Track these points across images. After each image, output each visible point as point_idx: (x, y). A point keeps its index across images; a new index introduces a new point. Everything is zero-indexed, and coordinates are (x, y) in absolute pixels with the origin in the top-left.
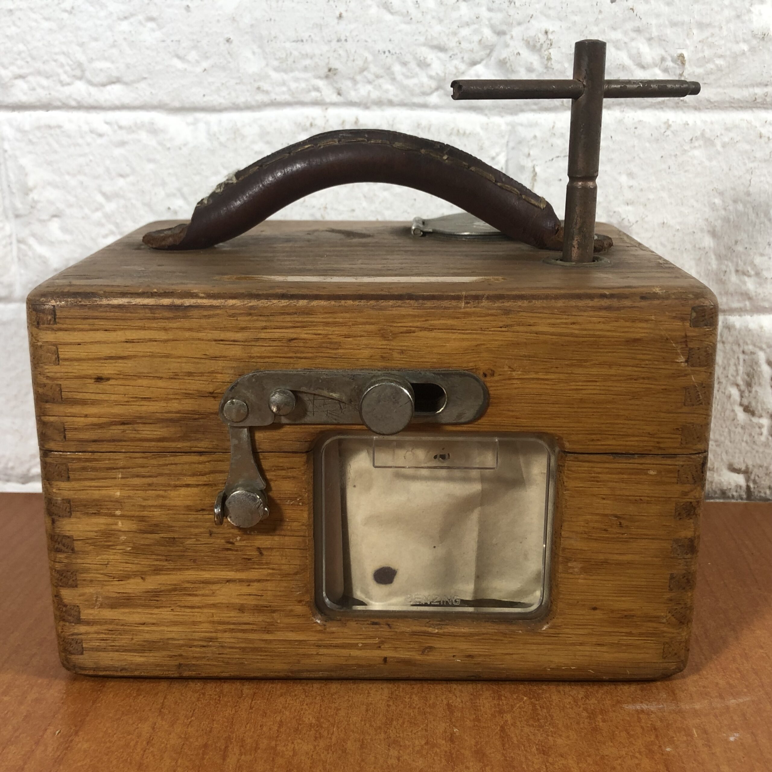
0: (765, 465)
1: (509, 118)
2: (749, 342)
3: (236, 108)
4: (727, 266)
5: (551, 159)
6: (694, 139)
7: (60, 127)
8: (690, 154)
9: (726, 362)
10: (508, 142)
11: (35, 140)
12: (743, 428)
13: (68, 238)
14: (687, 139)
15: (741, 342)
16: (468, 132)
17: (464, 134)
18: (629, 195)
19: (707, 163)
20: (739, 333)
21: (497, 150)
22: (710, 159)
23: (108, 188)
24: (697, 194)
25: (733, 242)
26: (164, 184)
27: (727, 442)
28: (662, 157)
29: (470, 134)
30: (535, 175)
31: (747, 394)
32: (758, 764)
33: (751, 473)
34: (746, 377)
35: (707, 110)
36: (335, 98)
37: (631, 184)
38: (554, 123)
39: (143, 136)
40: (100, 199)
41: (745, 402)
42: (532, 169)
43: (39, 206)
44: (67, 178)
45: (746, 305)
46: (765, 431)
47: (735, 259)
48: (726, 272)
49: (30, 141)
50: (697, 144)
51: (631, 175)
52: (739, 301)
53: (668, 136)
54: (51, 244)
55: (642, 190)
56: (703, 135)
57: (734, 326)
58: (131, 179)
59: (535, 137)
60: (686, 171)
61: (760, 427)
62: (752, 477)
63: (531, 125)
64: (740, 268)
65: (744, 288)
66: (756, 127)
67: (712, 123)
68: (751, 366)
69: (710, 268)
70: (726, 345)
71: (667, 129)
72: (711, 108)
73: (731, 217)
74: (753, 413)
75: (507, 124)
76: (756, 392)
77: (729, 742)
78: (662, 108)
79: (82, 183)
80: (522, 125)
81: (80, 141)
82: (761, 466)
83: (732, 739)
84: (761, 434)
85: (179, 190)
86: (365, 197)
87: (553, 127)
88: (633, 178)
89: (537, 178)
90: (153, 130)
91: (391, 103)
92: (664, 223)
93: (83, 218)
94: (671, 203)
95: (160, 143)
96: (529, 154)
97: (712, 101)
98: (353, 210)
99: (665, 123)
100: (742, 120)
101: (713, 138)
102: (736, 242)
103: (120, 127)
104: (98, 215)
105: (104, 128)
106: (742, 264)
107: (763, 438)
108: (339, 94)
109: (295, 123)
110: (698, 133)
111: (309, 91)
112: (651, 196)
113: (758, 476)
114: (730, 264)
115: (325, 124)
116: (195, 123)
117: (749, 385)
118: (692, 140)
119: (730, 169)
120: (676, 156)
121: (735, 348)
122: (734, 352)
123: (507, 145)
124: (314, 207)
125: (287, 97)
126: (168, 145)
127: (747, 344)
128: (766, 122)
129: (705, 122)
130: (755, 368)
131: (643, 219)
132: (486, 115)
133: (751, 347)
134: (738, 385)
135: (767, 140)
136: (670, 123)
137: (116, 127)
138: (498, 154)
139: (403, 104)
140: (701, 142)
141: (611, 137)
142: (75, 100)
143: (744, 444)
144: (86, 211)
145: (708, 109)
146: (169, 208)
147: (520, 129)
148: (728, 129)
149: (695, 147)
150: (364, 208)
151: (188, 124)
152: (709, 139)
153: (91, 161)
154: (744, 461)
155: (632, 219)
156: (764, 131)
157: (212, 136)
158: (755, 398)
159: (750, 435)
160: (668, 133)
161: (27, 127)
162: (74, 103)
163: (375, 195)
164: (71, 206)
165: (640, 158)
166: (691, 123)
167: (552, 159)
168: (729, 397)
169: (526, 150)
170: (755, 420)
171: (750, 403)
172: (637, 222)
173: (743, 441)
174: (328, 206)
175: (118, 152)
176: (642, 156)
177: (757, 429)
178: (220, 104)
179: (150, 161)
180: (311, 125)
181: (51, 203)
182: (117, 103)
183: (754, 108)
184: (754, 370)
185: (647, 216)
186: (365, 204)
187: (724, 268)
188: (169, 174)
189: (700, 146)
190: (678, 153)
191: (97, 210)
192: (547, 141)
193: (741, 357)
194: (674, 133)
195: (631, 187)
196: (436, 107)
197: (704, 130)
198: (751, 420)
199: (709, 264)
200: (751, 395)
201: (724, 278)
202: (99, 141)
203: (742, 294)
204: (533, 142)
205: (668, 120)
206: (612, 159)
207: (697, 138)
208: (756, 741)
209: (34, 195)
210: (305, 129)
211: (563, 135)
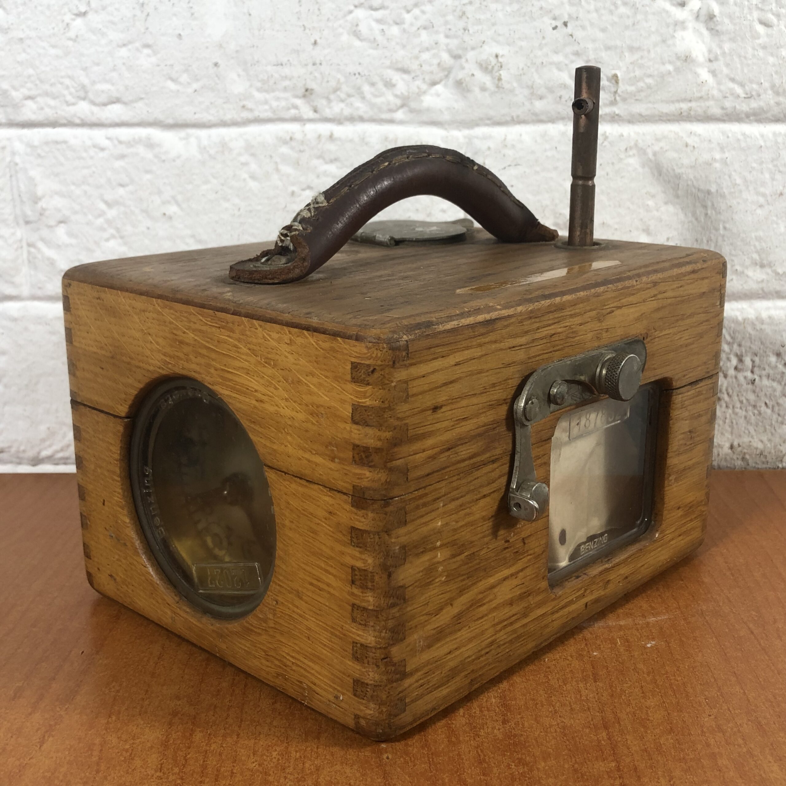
1: (466, 132)
3: (224, 124)
5: (503, 167)
6: (628, 149)
7: (65, 142)
8: (625, 162)
11: (43, 154)
13: (73, 241)
14: (623, 149)
23: (109, 197)
24: (632, 197)
26: (160, 192)
28: (601, 165)
32: (668, 662)
36: (311, 115)
38: (506, 136)
39: (141, 150)
40: (103, 206)
43: (47, 213)
44: (73, 187)
49: (39, 156)
50: (631, 153)
53: (605, 146)
54: (59, 247)
56: (636, 145)
58: (130, 188)
59: (489, 148)
60: (622, 177)
63: (486, 138)
66: (682, 137)
67: (644, 134)
71: (605, 140)
72: (643, 122)
75: (465, 137)
77: (645, 648)
79: (85, 192)
80: (477, 137)
81: (84, 155)
83: (649, 645)
85: (173, 197)
87: (505, 139)
90: (150, 145)
91: (362, 119)
92: (604, 223)
93: (87, 224)
94: (610, 206)
95: (156, 156)
97: (643, 114)
99: (603, 135)
100: (671, 131)
101: (645, 148)
103: (120, 142)
104: (101, 221)
105: (106, 143)
108: (315, 111)
109: (277, 137)
110: (632, 144)
111: (289, 109)
115: (303, 138)
116: (187, 138)
118: (626, 149)
119: (661, 175)
120: (613, 164)
125: (269, 114)
126: (163, 157)
128: (691, 133)
129: (638, 134)
132: (446, 129)
135: (692, 148)
136: (607, 134)
137: (116, 142)
139: (373, 120)
140: (634, 151)
141: (556, 148)
142: (79, 118)
144: (90, 217)
145: (640, 122)
146: (164, 214)
148: (658, 140)
149: (630, 156)
151: (181, 139)
152: (642, 149)
153: (94, 172)
156: (690, 141)
157: (203, 149)
160: (606, 143)
161: (36, 143)
162: (78, 121)
164: (76, 213)
166: (625, 134)
167: (505, 168)
169: (482, 160)
175: (118, 164)
178: (210, 121)
179: (147, 172)
180: (291, 139)
181: (59, 210)
182: (117, 120)
183: (681, 120)
188: (165, 183)
189: (634, 155)
190: (615, 161)
191: (100, 216)
192: (500, 152)
194: (612, 144)
196: (401, 122)
197: (637, 141)
202: (101, 154)
204: (488, 152)
205: (605, 132)
207: (631, 148)
208: (669, 647)
209: (42, 204)
210: (285, 142)
211: (513, 146)
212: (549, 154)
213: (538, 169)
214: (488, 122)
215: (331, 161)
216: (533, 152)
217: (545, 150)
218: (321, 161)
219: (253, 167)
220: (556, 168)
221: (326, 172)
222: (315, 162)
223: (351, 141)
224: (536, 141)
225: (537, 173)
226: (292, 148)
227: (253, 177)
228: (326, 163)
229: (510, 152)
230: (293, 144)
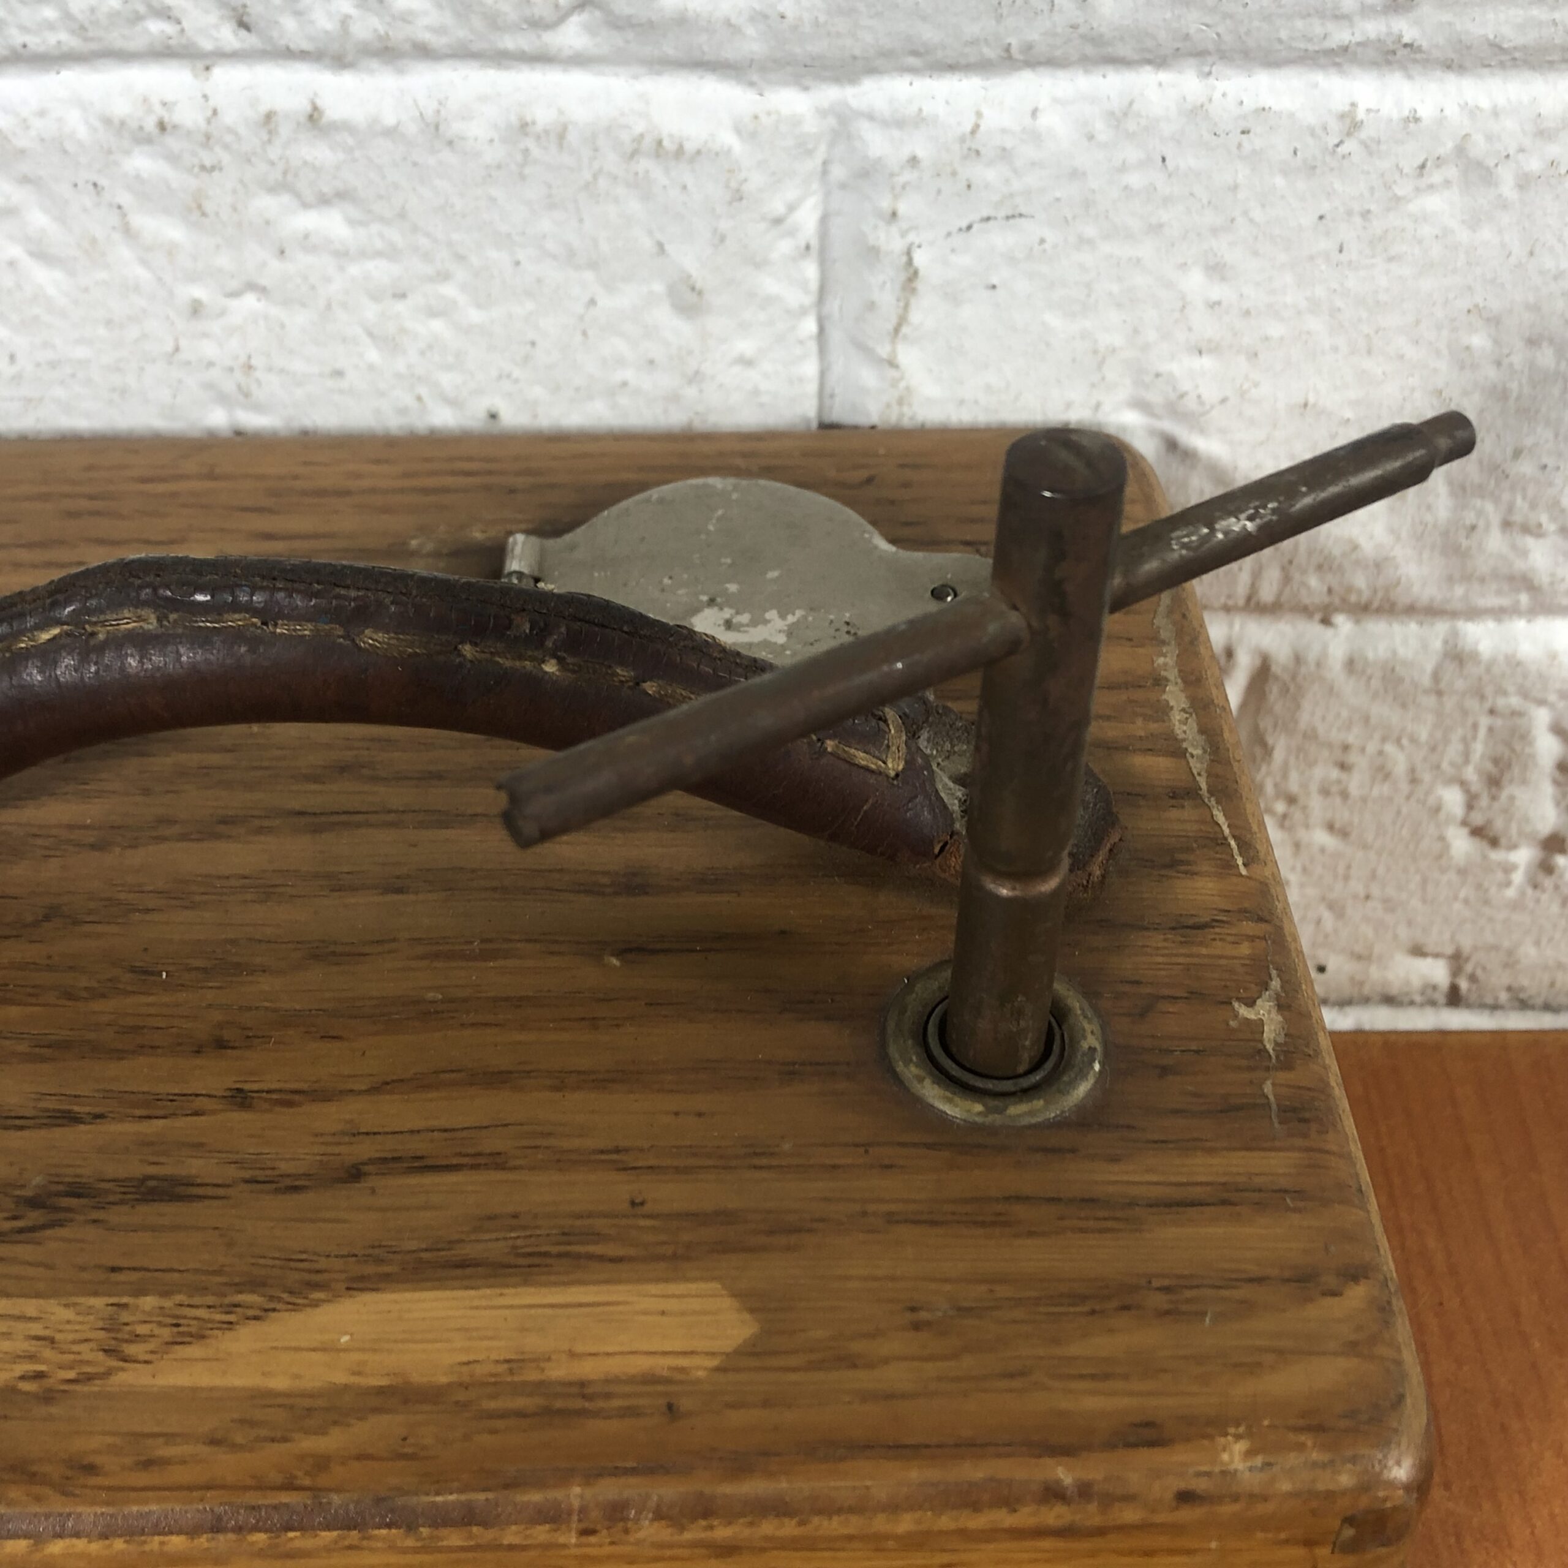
0: (1506, 944)
1: (830, 94)
2: (1511, 689)
4: (1480, 513)
5: (964, 225)
6: (1430, 164)
8: (1412, 207)
9: (1439, 735)
10: (825, 163)
12: (1462, 872)
14: (1409, 165)
15: (1489, 690)
16: (690, 147)
17: (680, 152)
18: (1206, 327)
19: (1463, 235)
20: (1488, 670)
21: (791, 193)
22: (1474, 222)
24: (1418, 322)
25: (1509, 451)
27: (1415, 903)
28: (1321, 218)
29: (699, 152)
30: (911, 277)
31: (1484, 801)
33: (1468, 959)
34: (1489, 766)
35: (1486, 71)
36: (228, 36)
37: (1215, 296)
38: (979, 114)
41: (1478, 819)
42: (904, 259)
45: (1518, 602)
46: (1518, 877)
47: (1506, 496)
48: (1473, 528)
50: (1436, 177)
51: (1217, 270)
52: (1499, 593)
53: (1347, 156)
55: (1247, 313)
57: (1474, 656)
59: (914, 161)
60: (1391, 259)
61: (1508, 869)
62: (1469, 968)
64: (1517, 518)
65: (1520, 565)
67: (1496, 113)
68: (1508, 745)
69: (1429, 518)
70: (1445, 699)
71: (1349, 134)
72: (1502, 65)
73: (1514, 386)
74: (1494, 842)
75: (822, 113)
76: (1512, 798)
78: (1337, 65)
80: (871, 117)
82: (1495, 948)
84: (1508, 884)
86: (370, 334)
87: (974, 131)
88: (1223, 279)
89: (919, 285)
91: (424, 52)
92: (1306, 405)
94: (1335, 349)
96: (894, 214)
97: (1505, 46)
98: (339, 374)
99: (1342, 116)
101: (1491, 163)
102: (1517, 453)
106: (1526, 506)
107: (1511, 893)
108: (243, 25)
109: (107, 121)
110: (1448, 146)
111: (138, 18)
112: (1276, 330)
113: (1484, 969)
114: (1489, 507)
115: (209, 121)
117: (1494, 782)
118: (1423, 166)
119: (1531, 254)
121: (1472, 704)
122: (1465, 713)
123: (825, 172)
124: (211, 364)
125: (64, 38)
127: (1505, 693)
129: (1473, 112)
130: (1518, 748)
131: (1243, 394)
132: (752, 84)
133: (1515, 701)
134: (1463, 784)
136: (1361, 115)
138: (792, 208)
139: (463, 54)
140: (1452, 172)
141: (1164, 159)
143: (1457, 906)
147: (865, 129)
148: (1543, 134)
149: (1431, 187)
150: (371, 367)
152: (1480, 164)
154: (1452, 938)
155: (1210, 393)
158: (1505, 811)
159: (1479, 886)
160: (1350, 146)
163: (403, 330)
165: (1251, 221)
166: (1426, 112)
167: (969, 227)
168: (1437, 809)
169: (885, 204)
170: (1496, 856)
171: (1489, 822)
172: (1224, 401)
173: (1456, 898)
174: (253, 362)
176: (1257, 214)
177: (1500, 876)
180: (162, 126)
184: (1513, 750)
185: (1256, 385)
186: (373, 355)
187: (1470, 517)
189: (1447, 183)
190: (1373, 207)
192: (954, 174)
193: (1484, 721)
194: (1370, 148)
195: (1214, 305)
196: (579, 60)
197: (1466, 136)
198: (1485, 857)
199: (1429, 508)
200: (1496, 805)
201: (1465, 543)
203: (1511, 579)
204: (908, 176)
205: (1354, 104)
206: (1160, 226)
207: (1440, 162)
210: (142, 139)
211: (1005, 154)
212: (1135, 179)
213: (1090, 231)
214: (912, 61)
215: (324, 201)
216: (1076, 174)
217: (1123, 168)
218: (286, 199)
219: (38, 219)
220: (1156, 229)
221: (306, 236)
222: (266, 204)
223: (392, 133)
224: (1091, 137)
225: (1084, 242)
226: (173, 159)
227: (42, 254)
228: (306, 206)
229: (989, 174)
230: (172, 142)
